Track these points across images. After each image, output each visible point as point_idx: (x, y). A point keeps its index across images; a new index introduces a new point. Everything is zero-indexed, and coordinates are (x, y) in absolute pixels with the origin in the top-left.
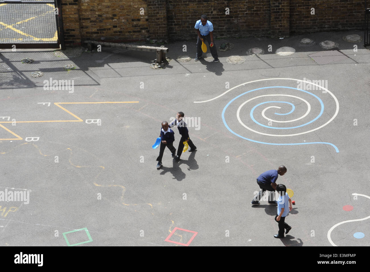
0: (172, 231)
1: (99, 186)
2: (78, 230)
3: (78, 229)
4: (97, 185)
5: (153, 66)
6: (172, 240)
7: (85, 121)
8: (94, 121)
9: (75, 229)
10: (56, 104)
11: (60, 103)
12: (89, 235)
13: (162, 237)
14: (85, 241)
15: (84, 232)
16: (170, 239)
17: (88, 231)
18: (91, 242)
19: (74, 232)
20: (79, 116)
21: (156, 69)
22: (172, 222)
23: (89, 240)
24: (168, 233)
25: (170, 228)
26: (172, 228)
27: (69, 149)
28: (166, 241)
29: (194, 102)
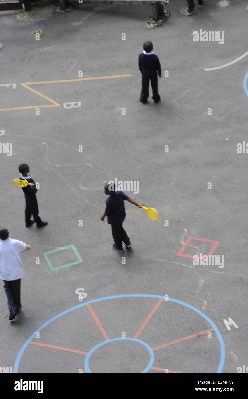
0: (185, 242)
1: (87, 189)
2: (63, 248)
3: (63, 246)
4: (84, 188)
5: (148, 25)
6: (186, 254)
7: (62, 105)
8: (75, 105)
9: (59, 246)
10: (24, 85)
11: (29, 83)
12: (77, 254)
13: (174, 251)
14: (72, 261)
15: (70, 250)
16: (183, 253)
17: (75, 248)
18: (81, 263)
19: (59, 252)
20: (54, 99)
21: (152, 28)
22: (184, 230)
23: (78, 260)
24: (180, 245)
25: (183, 238)
26: (186, 239)
27: (44, 143)
28: (178, 256)
29: (206, 70)
